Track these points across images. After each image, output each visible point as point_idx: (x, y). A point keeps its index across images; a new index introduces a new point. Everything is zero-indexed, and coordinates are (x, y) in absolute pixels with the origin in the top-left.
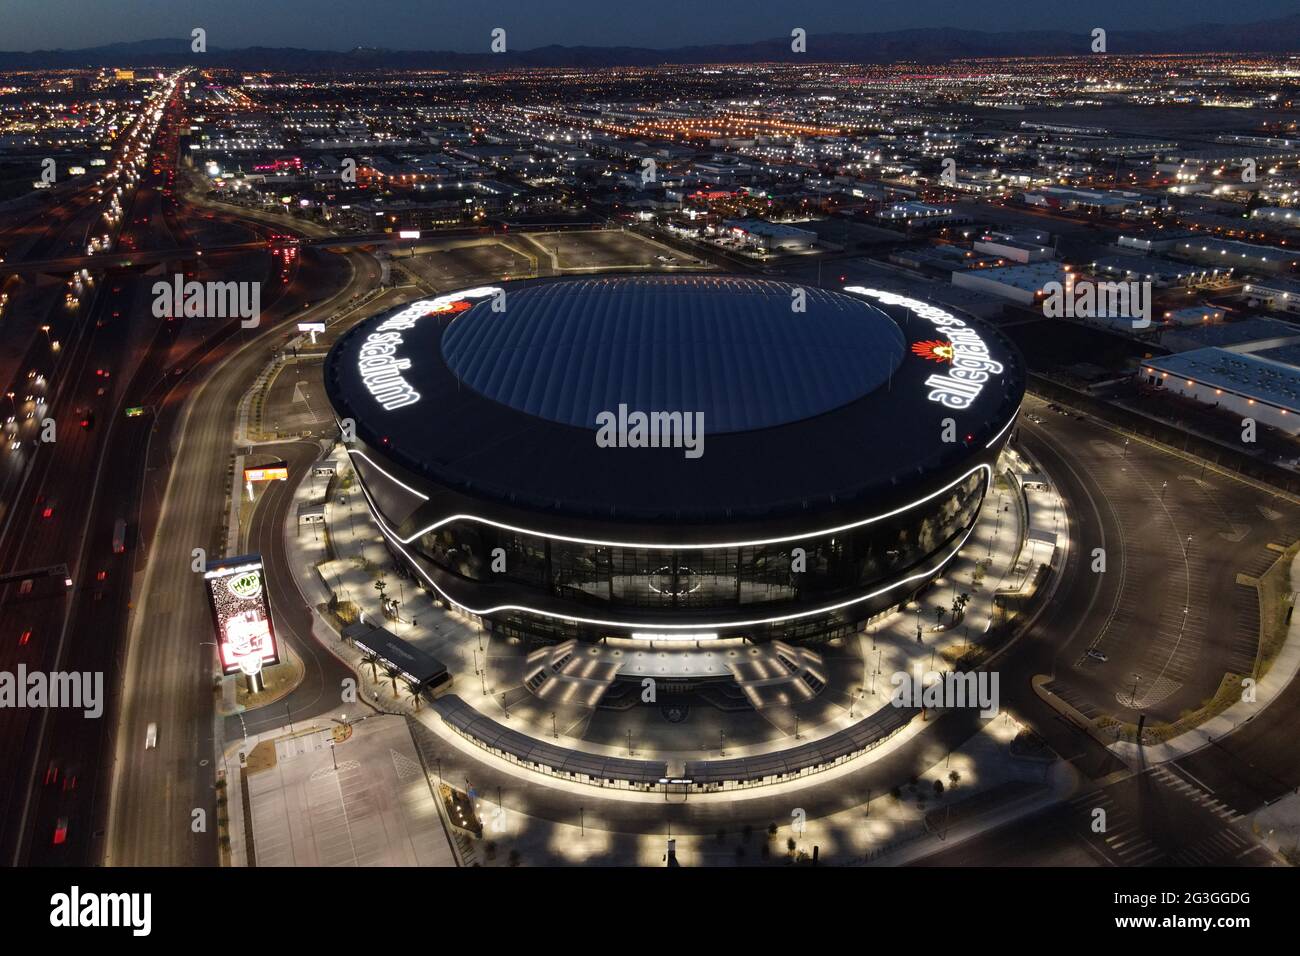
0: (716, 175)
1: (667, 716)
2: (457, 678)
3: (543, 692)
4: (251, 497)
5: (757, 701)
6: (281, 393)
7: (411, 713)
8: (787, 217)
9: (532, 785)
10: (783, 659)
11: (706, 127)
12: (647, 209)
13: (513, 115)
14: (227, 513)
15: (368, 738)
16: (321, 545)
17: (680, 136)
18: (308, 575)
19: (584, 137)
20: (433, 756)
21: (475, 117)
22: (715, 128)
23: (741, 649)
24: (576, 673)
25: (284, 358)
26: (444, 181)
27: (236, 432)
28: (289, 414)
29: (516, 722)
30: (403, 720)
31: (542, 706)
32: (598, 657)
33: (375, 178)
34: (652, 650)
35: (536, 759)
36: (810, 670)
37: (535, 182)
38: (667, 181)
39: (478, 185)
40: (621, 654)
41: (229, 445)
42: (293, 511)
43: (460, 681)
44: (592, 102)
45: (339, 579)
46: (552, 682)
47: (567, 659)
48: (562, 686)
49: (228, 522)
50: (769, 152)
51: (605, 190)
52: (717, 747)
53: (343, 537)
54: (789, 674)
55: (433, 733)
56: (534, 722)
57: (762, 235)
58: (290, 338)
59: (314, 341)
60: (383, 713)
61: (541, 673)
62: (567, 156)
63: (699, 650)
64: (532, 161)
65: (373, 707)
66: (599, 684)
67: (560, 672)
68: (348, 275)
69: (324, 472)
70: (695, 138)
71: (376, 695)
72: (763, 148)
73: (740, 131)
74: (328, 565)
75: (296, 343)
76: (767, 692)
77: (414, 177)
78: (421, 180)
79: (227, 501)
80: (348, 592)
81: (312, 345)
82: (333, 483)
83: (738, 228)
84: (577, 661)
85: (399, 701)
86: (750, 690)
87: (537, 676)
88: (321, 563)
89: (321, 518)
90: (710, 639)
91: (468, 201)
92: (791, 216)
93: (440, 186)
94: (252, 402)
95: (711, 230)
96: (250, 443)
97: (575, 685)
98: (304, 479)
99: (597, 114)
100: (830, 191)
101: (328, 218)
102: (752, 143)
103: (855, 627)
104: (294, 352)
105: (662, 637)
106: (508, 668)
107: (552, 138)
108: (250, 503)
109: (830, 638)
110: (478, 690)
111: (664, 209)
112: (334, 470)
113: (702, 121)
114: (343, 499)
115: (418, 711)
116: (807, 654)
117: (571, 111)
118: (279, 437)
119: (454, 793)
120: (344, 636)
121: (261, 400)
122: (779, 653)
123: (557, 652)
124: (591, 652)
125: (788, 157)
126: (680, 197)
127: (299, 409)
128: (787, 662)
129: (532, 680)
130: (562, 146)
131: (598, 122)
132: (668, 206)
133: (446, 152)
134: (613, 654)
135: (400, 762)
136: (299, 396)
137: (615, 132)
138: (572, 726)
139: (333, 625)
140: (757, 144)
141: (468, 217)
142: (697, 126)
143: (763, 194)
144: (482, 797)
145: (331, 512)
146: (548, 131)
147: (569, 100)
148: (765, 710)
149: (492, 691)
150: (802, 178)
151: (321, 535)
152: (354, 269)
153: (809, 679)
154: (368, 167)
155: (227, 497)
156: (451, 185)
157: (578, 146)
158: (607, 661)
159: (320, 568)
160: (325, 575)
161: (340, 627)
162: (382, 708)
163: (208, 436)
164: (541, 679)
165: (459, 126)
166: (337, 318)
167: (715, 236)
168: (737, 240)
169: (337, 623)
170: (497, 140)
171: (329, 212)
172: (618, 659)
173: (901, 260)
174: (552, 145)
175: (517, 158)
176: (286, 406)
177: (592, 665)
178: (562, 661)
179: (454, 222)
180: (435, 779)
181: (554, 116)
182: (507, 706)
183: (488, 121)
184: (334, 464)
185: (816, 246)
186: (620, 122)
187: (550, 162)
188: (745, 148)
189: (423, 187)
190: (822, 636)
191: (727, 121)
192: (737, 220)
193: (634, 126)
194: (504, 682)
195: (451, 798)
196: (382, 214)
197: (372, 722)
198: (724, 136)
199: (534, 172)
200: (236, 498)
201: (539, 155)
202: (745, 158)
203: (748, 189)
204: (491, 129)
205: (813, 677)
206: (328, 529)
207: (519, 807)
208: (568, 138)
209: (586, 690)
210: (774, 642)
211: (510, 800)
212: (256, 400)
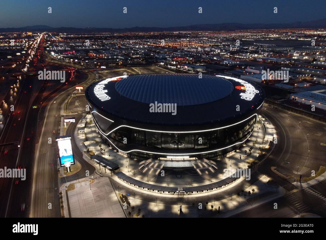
0: (179, 55)
1: (177, 177)
2: (121, 168)
3: (144, 171)
4: (66, 127)
5: (200, 173)
6: (72, 103)
7: (110, 176)
8: (198, 64)
9: (142, 193)
10: (206, 163)
11: (176, 44)
12: (163, 62)
13: (127, 42)
14: (60, 130)
15: (99, 182)
16: (84, 138)
17: (169, 46)
18: (81, 145)
19: (145, 47)
20: (116, 187)
21: (118, 42)
22: (178, 45)
23: (195, 160)
24: (153, 167)
25: (72, 95)
26: (111, 56)
27: (61, 112)
28: (75, 108)
29: (138, 178)
30: (108, 178)
31: (144, 175)
32: (158, 163)
33: (94, 56)
34: (172, 161)
35: (143, 187)
36: (213, 165)
37: (134, 57)
38: (167, 56)
39: (119, 57)
40: (164, 162)
41: (59, 115)
42: (77, 130)
43: (122, 169)
44: (147, 39)
45: (89, 145)
46: (146, 169)
47: (150, 163)
48: (149, 170)
49: (60, 132)
50: (192, 50)
51: (152, 58)
52: (191, 184)
53: (90, 136)
54: (208, 166)
55: (116, 181)
56: (142, 178)
57: (192, 67)
58: (74, 91)
59: (80, 92)
60: (102, 177)
61: (143, 166)
62: (141, 51)
63: (184, 161)
64: (133, 52)
65: (100, 175)
66: (159, 169)
67: (148, 166)
68: (88, 77)
69: (84, 121)
70: (173, 47)
71: (100, 172)
72: (190, 49)
73: (184, 45)
74: (86, 142)
75: (76, 92)
76: (202, 171)
77: (103, 55)
78: (105, 56)
79: (59, 128)
80: (92, 148)
81: (79, 92)
82: (86, 124)
83: (186, 66)
84: (153, 164)
85: (106, 174)
86: (198, 170)
87: (142, 167)
88: (84, 142)
89: (84, 131)
90: (187, 158)
91: (118, 60)
92: (199, 63)
93: (110, 57)
94: (65, 105)
95: (179, 67)
96: (65, 114)
97: (152, 169)
98: (79, 123)
99: (148, 42)
100: (208, 58)
101: (82, 64)
102: (187, 48)
103: (224, 156)
104: (75, 94)
105: (175, 157)
106: (135, 166)
107: (137, 47)
108: (65, 128)
109: (218, 158)
110: (127, 171)
111: (167, 62)
112: (87, 120)
113: (175, 43)
114: (89, 127)
115: (112, 176)
116: (212, 162)
117: (142, 41)
118: (72, 113)
119: (122, 195)
120: (91, 158)
121: (67, 104)
122: (205, 161)
123: (147, 162)
124: (156, 161)
125: (197, 51)
126: (171, 59)
127: (77, 107)
128: (207, 163)
129: (141, 168)
130: (140, 48)
131: (149, 43)
132: (168, 61)
133: (111, 50)
134: (162, 162)
135: (107, 188)
136: (77, 104)
137: (153, 46)
138: (152, 179)
139: (88, 156)
140: (189, 48)
141: (118, 64)
142: (173, 44)
143: (191, 59)
144: (130, 196)
145: (86, 130)
146: (137, 45)
147: (141, 39)
148: (202, 175)
149: (131, 171)
150: (201, 55)
151: (84, 135)
152: (89, 76)
153: (213, 167)
154: (92, 53)
155: (59, 126)
156: (113, 57)
157: (144, 48)
158: (160, 163)
159: (84, 143)
160: (86, 144)
161: (90, 156)
162: (102, 175)
163: (54, 113)
164: (143, 168)
165: (114, 45)
166: (86, 86)
167: (180, 68)
168: (186, 69)
169: (89, 156)
170: (124, 47)
171: (82, 63)
172: (163, 163)
173: (227, 73)
174: (138, 48)
175: (129, 51)
176: (74, 106)
177: (157, 165)
178: (149, 164)
179: (114, 65)
180: (117, 192)
181: (138, 42)
182: (135, 174)
183: (121, 43)
184: (87, 119)
185: (206, 70)
186: (154, 43)
187: (137, 52)
188: (186, 49)
189: (106, 57)
190: (215, 158)
191: (181, 43)
192: (185, 64)
193: (158, 44)
194: (134, 169)
195: (122, 196)
196: (96, 63)
197: (100, 179)
198: (180, 46)
199: (133, 54)
200: (62, 127)
201: (134, 51)
202: (186, 51)
203: (187, 58)
204: (122, 45)
205: (214, 167)
206: (86, 134)
207: (140, 199)
208: (142, 47)
209: (155, 171)
210: (203, 159)
211: (137, 197)
212: (66, 105)
